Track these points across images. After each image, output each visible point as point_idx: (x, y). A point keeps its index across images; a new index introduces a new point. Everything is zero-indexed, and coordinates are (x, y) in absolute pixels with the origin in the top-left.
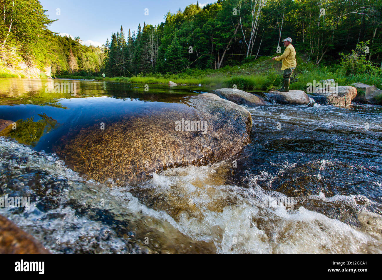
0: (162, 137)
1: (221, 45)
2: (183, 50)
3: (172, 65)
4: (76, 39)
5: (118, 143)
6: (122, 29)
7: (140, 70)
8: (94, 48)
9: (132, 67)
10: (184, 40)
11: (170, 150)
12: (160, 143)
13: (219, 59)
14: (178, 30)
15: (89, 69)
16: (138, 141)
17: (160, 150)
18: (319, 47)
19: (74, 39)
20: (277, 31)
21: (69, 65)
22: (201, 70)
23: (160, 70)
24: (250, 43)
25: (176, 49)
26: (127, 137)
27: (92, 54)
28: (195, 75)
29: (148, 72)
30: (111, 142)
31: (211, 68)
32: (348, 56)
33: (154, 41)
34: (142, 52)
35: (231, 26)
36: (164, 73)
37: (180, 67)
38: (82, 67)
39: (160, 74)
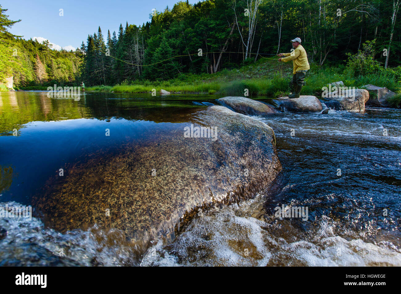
0: (180, 171)
1: (217, 46)
2: (173, 53)
3: (162, 70)
4: (44, 43)
5: (126, 185)
6: (100, 31)
7: (124, 77)
8: (67, 52)
9: (114, 73)
10: (174, 42)
11: (194, 189)
12: (180, 181)
13: (215, 62)
14: (167, 30)
15: (61, 78)
16: (151, 180)
17: (181, 190)
18: (322, 47)
19: (42, 43)
20: (276, 30)
21: (35, 74)
22: (195, 75)
23: (148, 76)
24: (248, 43)
25: (166, 52)
26: (136, 176)
27: (64, 60)
28: (189, 81)
29: (133, 79)
30: (116, 185)
31: (206, 73)
32: (355, 56)
33: (139, 43)
34: (125, 56)
35: (226, 26)
36: (152, 79)
37: (171, 73)
38: (52, 76)
39: (147, 82)
